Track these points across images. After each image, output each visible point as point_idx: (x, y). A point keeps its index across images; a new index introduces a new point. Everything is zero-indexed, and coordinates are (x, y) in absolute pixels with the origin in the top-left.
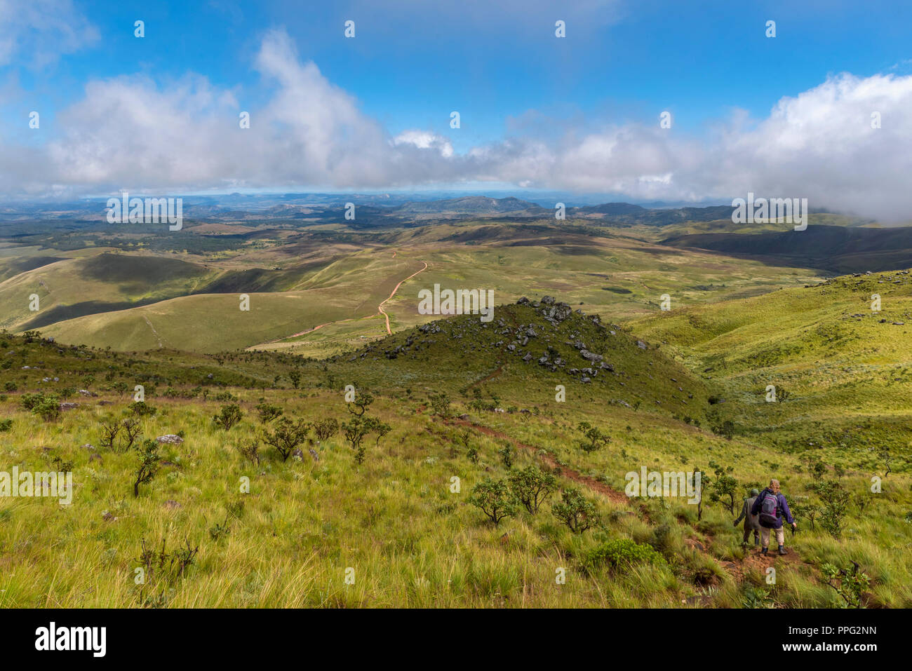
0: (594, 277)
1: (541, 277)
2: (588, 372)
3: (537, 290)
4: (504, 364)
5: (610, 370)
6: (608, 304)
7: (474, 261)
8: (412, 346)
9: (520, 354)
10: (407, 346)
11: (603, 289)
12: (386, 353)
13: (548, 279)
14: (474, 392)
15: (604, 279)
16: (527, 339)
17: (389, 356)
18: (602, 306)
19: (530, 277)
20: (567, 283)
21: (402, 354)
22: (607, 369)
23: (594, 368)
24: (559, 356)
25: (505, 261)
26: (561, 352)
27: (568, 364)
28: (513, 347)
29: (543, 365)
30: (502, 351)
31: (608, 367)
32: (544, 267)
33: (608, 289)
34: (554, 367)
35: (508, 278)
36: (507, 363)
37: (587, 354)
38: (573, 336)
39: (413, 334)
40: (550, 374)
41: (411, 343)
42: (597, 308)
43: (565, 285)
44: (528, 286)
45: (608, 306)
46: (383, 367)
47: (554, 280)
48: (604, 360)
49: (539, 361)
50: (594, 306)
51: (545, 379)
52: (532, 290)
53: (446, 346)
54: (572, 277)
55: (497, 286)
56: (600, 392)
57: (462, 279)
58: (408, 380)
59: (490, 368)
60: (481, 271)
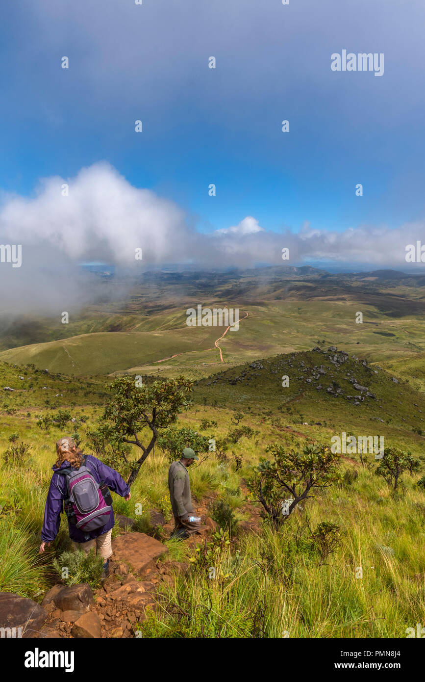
0: (368, 324)
1: (328, 323)
2: (358, 398)
3: (325, 333)
4: (304, 391)
5: (373, 398)
6: (378, 344)
7: (281, 312)
8: (246, 377)
9: (315, 385)
10: (243, 377)
11: (374, 333)
12: (229, 381)
13: (334, 325)
14: (287, 409)
15: (374, 325)
16: (319, 375)
17: (231, 383)
18: (373, 345)
19: (320, 323)
20: (347, 328)
21: (239, 382)
22: (371, 397)
23: (362, 396)
24: (340, 387)
25: (302, 311)
26: (341, 385)
27: (346, 393)
28: (310, 380)
29: (330, 393)
30: (303, 383)
31: (371, 395)
32: (331, 316)
33: (378, 333)
34: (337, 395)
35: (304, 324)
36: (306, 390)
37: (358, 387)
38: (349, 374)
39: (246, 369)
40: (334, 399)
41: (245, 375)
42: (369, 347)
43: (346, 329)
44: (319, 330)
45: (377, 345)
46: (228, 390)
47: (338, 326)
48: (369, 391)
49: (327, 390)
50: (367, 345)
51: (330, 402)
52: (322, 332)
53: (267, 378)
54: (351, 324)
55: (297, 330)
56: (366, 412)
57: (272, 324)
58: (245, 399)
59: (295, 394)
60: (286, 319)
